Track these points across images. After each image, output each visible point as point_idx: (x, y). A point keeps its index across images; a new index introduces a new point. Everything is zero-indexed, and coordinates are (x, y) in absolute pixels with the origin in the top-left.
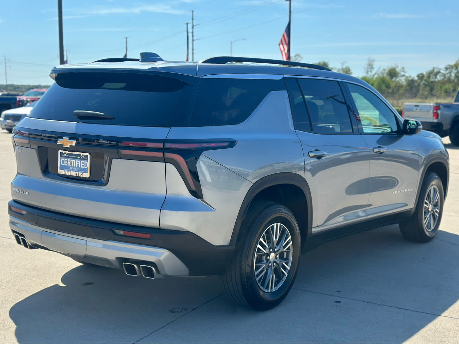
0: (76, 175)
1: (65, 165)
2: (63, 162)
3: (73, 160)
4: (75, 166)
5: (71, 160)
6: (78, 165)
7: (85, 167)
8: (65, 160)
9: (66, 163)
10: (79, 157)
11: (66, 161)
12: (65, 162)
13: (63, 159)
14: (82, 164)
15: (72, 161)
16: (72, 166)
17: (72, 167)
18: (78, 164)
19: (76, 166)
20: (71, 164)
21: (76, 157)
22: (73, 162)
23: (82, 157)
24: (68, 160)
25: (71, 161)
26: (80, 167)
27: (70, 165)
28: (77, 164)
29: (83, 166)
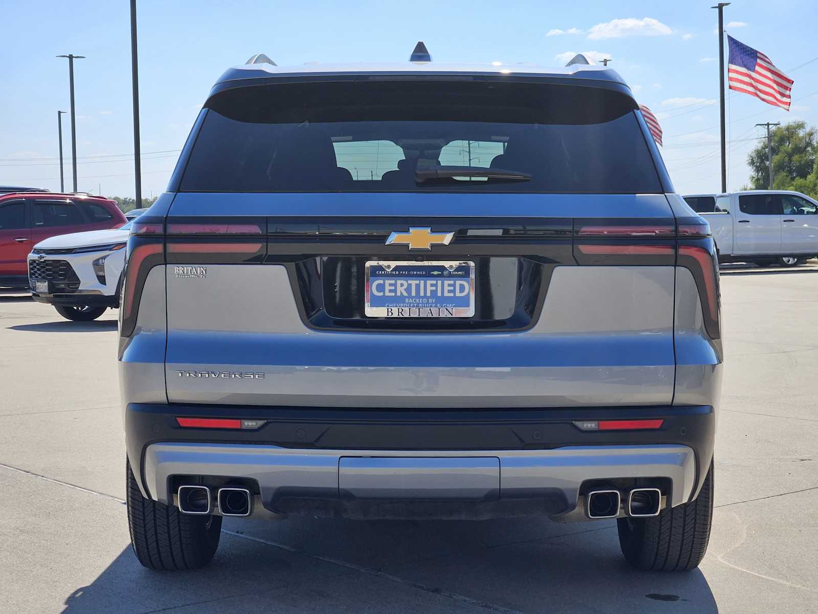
0: (430, 316)
1: (387, 294)
2: (381, 288)
3: (417, 282)
4: (422, 294)
5: (409, 282)
6: (434, 293)
7: (458, 294)
8: (387, 282)
9: (390, 291)
10: (436, 273)
11: (390, 285)
12: (387, 288)
13: (381, 282)
14: (446, 288)
15: (414, 282)
16: (413, 294)
17: (413, 298)
18: (434, 288)
19: (429, 294)
20: (408, 289)
21: (427, 273)
22: (418, 286)
23: (445, 273)
24: (399, 282)
25: (410, 285)
26: (439, 294)
27: (405, 294)
28: (429, 288)
29: (449, 291)
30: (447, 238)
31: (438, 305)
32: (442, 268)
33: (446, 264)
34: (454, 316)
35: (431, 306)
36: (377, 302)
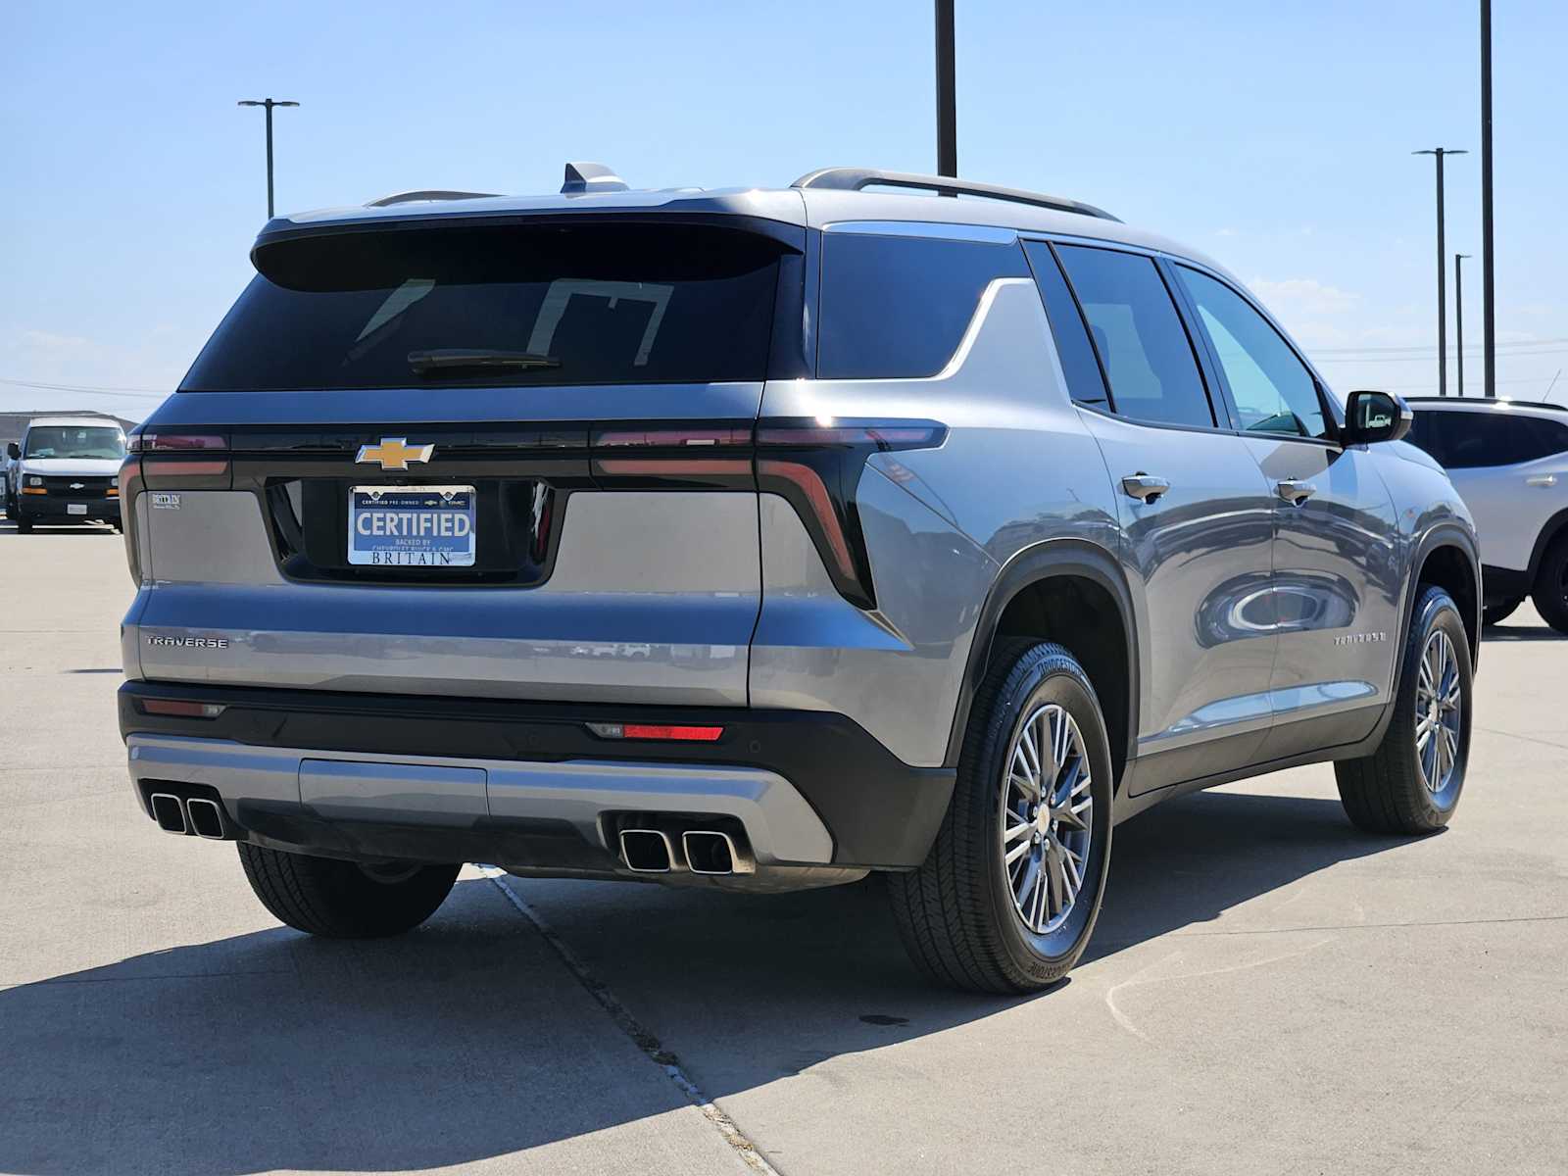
30: (425, 453)
31: (434, 549)
32: (437, 496)
33: (442, 490)
34: (450, 564)
35: (425, 551)
36: (363, 544)
